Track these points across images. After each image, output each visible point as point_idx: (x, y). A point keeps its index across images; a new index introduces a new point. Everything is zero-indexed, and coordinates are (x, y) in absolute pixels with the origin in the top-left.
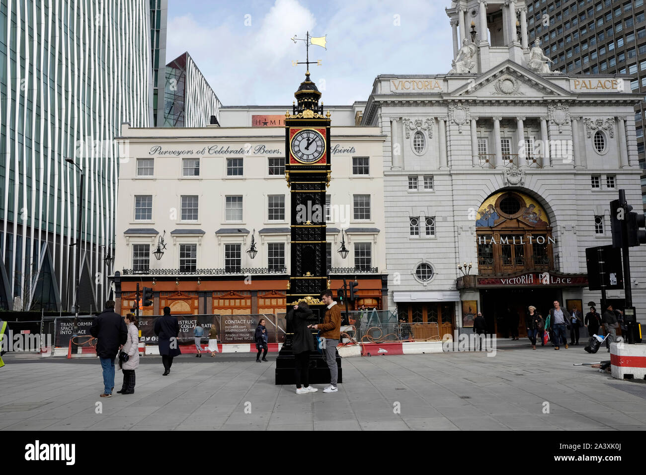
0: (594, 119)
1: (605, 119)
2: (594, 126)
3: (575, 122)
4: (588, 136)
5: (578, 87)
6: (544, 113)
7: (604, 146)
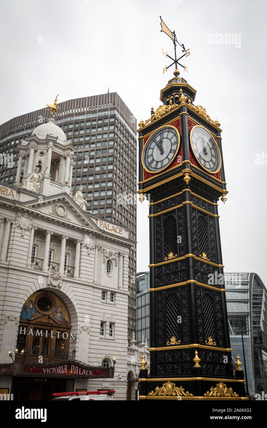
0: (108, 251)
1: (114, 252)
2: (107, 255)
3: (97, 249)
4: (104, 261)
5: (102, 226)
6: (80, 238)
7: (111, 271)
